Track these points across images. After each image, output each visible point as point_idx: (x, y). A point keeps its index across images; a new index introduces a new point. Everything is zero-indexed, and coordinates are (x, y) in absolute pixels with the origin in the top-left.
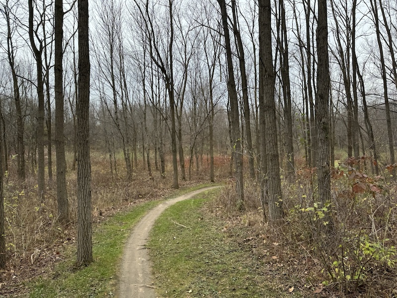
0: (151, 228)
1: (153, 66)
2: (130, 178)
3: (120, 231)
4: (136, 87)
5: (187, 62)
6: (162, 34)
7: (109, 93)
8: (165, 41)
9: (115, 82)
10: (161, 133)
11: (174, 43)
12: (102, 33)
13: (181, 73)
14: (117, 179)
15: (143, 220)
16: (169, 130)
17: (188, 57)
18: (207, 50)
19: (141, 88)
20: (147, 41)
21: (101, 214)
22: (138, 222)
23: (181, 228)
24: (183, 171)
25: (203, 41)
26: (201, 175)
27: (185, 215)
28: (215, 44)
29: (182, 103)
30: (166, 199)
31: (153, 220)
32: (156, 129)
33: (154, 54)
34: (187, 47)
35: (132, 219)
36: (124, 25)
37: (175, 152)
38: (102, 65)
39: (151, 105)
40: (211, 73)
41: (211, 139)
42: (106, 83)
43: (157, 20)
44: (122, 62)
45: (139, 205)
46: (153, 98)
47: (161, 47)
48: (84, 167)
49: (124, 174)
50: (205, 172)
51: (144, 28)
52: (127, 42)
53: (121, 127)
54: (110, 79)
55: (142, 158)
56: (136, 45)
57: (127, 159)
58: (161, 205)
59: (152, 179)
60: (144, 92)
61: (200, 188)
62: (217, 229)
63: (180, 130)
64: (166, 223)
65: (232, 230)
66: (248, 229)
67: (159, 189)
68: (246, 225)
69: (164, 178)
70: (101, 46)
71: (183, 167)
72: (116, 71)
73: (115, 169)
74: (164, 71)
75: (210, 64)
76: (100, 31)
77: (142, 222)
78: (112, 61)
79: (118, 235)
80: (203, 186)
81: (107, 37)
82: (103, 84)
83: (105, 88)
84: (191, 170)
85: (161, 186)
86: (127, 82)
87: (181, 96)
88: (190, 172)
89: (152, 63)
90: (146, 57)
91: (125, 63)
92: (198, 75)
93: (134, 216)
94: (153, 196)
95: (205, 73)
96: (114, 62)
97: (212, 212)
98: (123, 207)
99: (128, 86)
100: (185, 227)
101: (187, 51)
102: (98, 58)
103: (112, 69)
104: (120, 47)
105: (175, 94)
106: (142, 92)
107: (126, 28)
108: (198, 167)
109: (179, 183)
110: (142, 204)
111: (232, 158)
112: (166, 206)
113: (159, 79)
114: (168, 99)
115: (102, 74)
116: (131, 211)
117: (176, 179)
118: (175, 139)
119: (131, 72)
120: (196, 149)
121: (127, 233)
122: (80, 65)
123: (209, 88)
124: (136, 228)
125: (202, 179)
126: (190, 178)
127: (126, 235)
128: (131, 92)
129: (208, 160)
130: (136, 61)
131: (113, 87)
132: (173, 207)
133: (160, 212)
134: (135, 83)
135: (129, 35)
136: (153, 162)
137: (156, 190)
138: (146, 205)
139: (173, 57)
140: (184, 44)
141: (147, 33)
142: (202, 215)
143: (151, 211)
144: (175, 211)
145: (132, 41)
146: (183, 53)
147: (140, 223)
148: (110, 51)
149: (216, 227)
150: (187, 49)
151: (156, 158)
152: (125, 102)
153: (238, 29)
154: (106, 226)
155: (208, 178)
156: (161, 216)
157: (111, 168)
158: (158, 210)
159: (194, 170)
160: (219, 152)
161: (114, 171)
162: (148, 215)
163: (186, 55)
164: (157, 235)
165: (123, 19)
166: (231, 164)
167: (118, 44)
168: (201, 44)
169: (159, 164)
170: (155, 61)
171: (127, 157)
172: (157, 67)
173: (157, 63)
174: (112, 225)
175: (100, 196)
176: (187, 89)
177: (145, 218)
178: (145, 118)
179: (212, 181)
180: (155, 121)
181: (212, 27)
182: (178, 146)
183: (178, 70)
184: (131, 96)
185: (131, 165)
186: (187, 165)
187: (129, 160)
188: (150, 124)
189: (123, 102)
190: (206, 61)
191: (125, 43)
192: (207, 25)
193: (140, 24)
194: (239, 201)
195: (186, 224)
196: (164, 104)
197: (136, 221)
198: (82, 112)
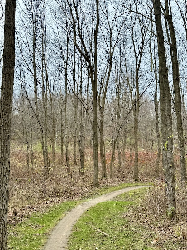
0: (69, 233)
1: (76, 54)
2: (47, 173)
3: (35, 235)
4: (57, 75)
5: (112, 50)
6: (87, 21)
7: (30, 82)
8: (90, 28)
9: (37, 71)
10: (82, 125)
11: (99, 29)
12: (25, 21)
13: (105, 62)
14: (33, 174)
15: (60, 223)
16: (91, 121)
17: (113, 44)
18: (134, 37)
19: (62, 77)
20: (71, 28)
21: (15, 214)
22: (56, 225)
23: (104, 237)
24: (104, 168)
25: (130, 28)
26: (123, 172)
27: (108, 221)
28: (143, 30)
29: (105, 93)
30: (85, 198)
31: (71, 224)
32: (76, 121)
33: (77, 42)
34: (113, 34)
35: (48, 221)
36: (47, 12)
37: (95, 146)
38: (24, 53)
39: (72, 94)
40: (138, 61)
41: (136, 132)
42: (28, 71)
43: (82, 6)
44: (44, 50)
45: (56, 205)
46: (74, 87)
47: (85, 34)
48: (4, 165)
49: (41, 168)
50: (127, 169)
51: (68, 14)
52: (50, 29)
53: (40, 117)
54: (31, 68)
55: (60, 151)
56: (59, 33)
57: (45, 152)
58: (80, 206)
59: (71, 175)
60: (66, 81)
61: (122, 188)
62: (145, 241)
63: (102, 122)
64: (86, 229)
65: (163, 243)
66: (182, 243)
67: (78, 187)
68: (180, 238)
69: (83, 174)
70: (24, 34)
71: (104, 162)
72: (38, 59)
73: (32, 162)
74: (87, 59)
75: (137, 52)
76: (23, 19)
77: (59, 226)
78: (34, 49)
79: (33, 240)
80: (126, 185)
81: (31, 25)
82: (24, 72)
83: (26, 77)
84: (113, 167)
85: (80, 183)
86: (48, 71)
87: (104, 86)
88: (111, 169)
89: (75, 50)
90: (69, 45)
91: (47, 51)
92: (124, 62)
93: (51, 218)
94: (72, 195)
95: (131, 61)
96: (36, 50)
97: (138, 219)
98: (39, 206)
99: (49, 74)
100: (108, 235)
101: (113, 38)
102: (20, 46)
103: (34, 58)
104: (43, 35)
105: (98, 83)
106: (63, 81)
107: (50, 14)
108: (120, 164)
109: (99, 180)
110: (60, 204)
111: (159, 155)
112: (86, 208)
113: (81, 68)
114: (90, 88)
115: (23, 63)
116: (48, 212)
117: (97, 176)
118: (97, 131)
119: (53, 61)
120: (118, 143)
121: (44, 239)
122: (5, 56)
123: (135, 77)
124: (53, 233)
125: (125, 177)
126: (111, 176)
127: (42, 241)
128: (53, 81)
129: (131, 156)
130: (59, 49)
131: (35, 76)
132: (93, 209)
133: (79, 215)
134: (56, 72)
135: (52, 22)
136: (71, 155)
137: (75, 187)
138: (64, 205)
139: (98, 44)
140: (109, 30)
141: (72, 20)
142: (127, 222)
143: (70, 213)
144: (96, 214)
145: (55, 29)
146: (108, 40)
147: (57, 227)
148: (32, 39)
149: (144, 239)
150: (112, 36)
151: (75, 152)
152: (46, 91)
153: (170, 14)
154: (21, 229)
155: (131, 176)
156: (80, 220)
157: (28, 161)
158: (76, 212)
159: (116, 166)
160: (143, 146)
161: (30, 165)
162: (65, 218)
163: (111, 43)
164: (76, 243)
165: (47, 6)
166: (158, 162)
167: (41, 31)
168: (128, 30)
169: (78, 158)
170: (78, 48)
171: (44, 149)
172: (80, 55)
173: (80, 51)
174: (27, 227)
175: (15, 192)
176: (111, 78)
177: (62, 221)
178: (65, 109)
179: (136, 180)
180: (76, 112)
181: (141, 12)
182: (99, 140)
183: (103, 58)
184: (52, 86)
185: (49, 158)
186: (108, 161)
187: (47, 153)
188: (69, 115)
189: (43, 92)
190: (133, 48)
191: (49, 30)
192: (135, 10)
193: (65, 11)
194: (170, 208)
195: (110, 232)
196: (86, 94)
197: (53, 225)
198: (4, 106)
